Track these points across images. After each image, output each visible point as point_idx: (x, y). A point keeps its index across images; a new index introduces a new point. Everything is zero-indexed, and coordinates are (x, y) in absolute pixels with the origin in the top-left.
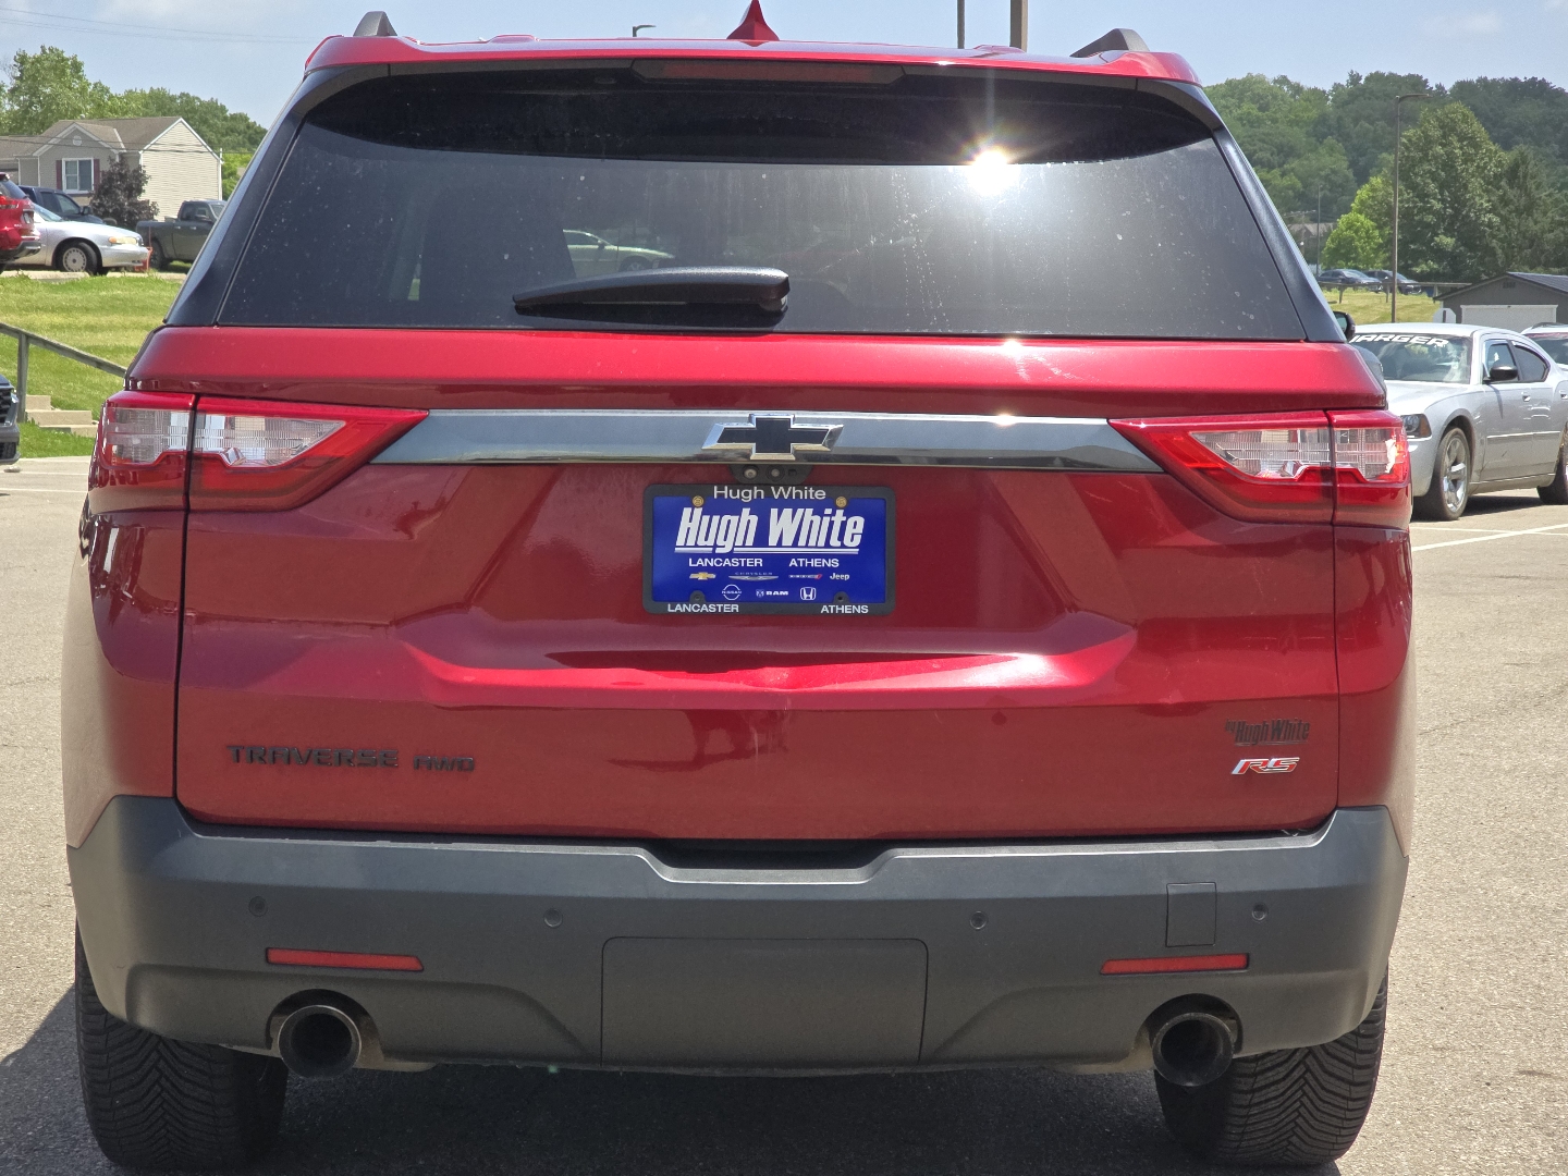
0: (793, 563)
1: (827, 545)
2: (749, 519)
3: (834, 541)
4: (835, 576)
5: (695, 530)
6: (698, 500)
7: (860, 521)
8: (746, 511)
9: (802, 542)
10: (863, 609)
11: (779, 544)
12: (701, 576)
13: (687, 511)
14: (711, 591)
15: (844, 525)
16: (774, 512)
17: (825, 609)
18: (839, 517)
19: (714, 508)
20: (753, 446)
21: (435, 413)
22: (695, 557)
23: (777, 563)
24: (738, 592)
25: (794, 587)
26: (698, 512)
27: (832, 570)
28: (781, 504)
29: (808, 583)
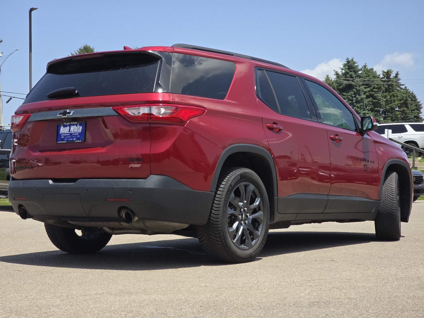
0: (73, 134)
1: (77, 131)
2: (68, 127)
3: (78, 131)
5: (64, 130)
6: (62, 125)
7: (81, 127)
9: (74, 131)
10: (81, 141)
11: (72, 132)
12: (62, 137)
13: (61, 127)
14: (63, 139)
15: (79, 128)
16: (71, 126)
17: (76, 141)
18: (79, 126)
19: (65, 126)
20: (62, 115)
22: (62, 134)
23: (71, 134)
24: (66, 139)
26: (63, 127)
27: (77, 135)
29: (74, 137)
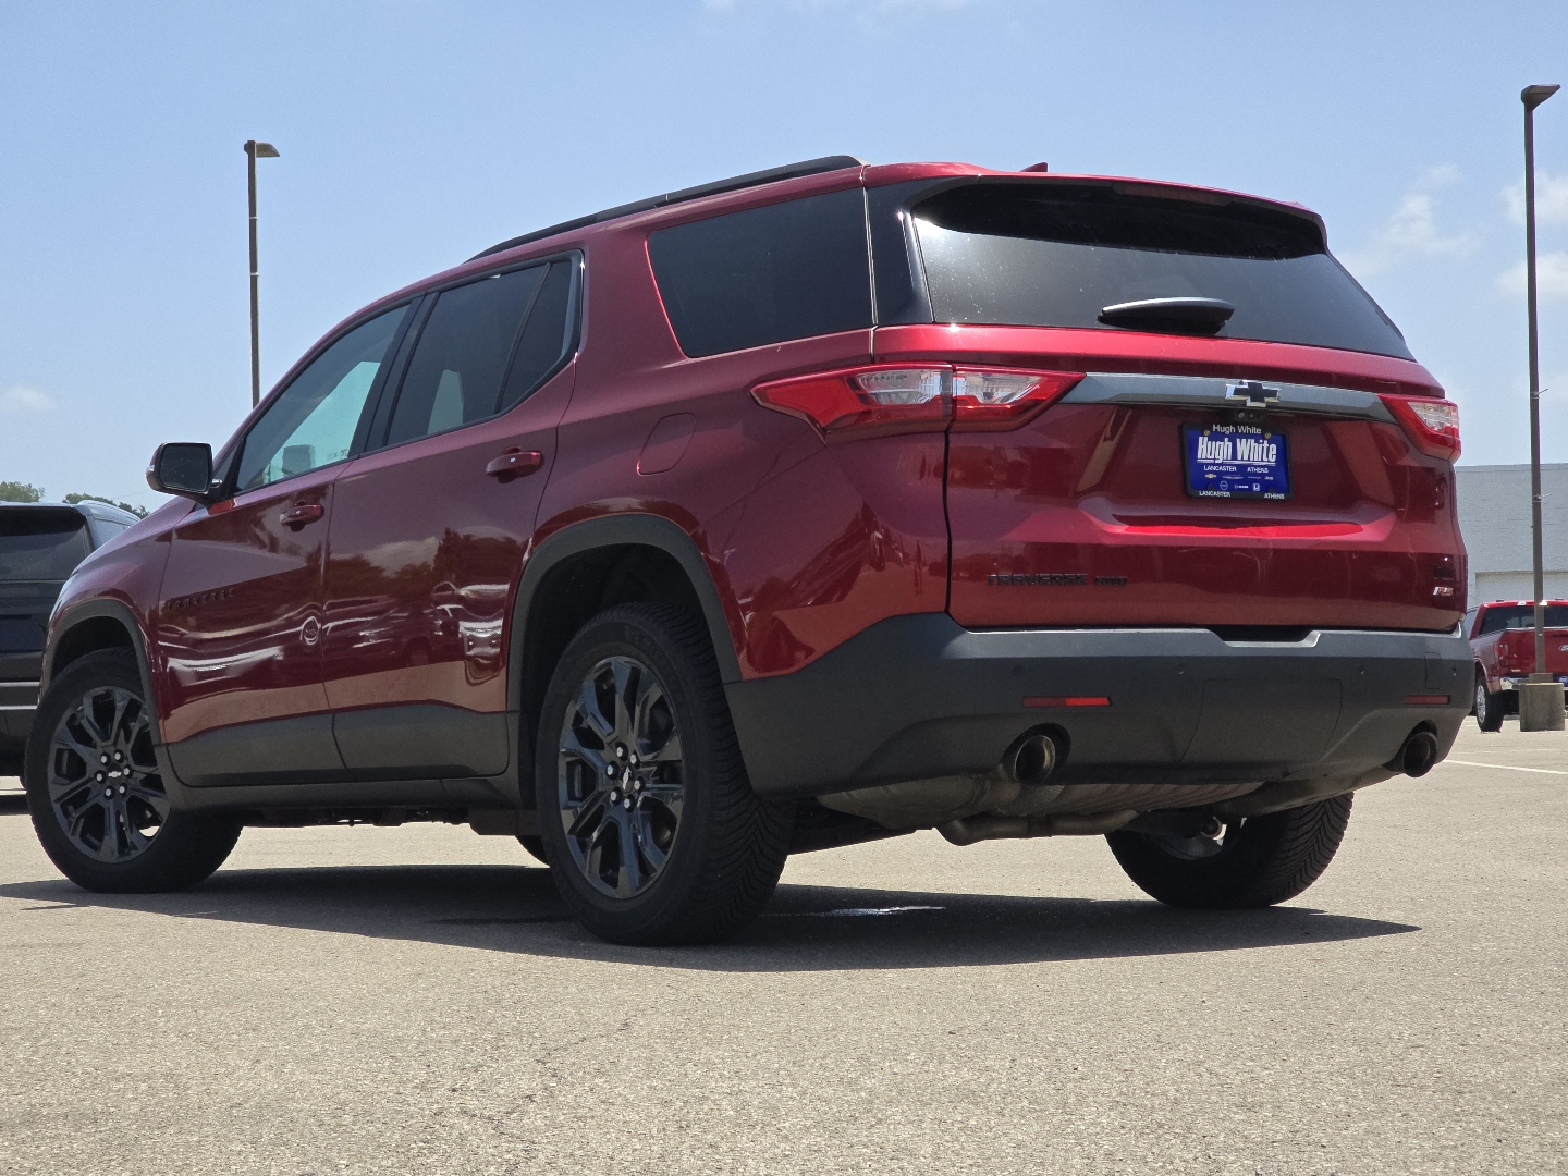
0: (1249, 469)
1: (1262, 460)
2: (1229, 443)
3: (1265, 458)
4: (1267, 478)
5: (1210, 451)
6: (1206, 432)
7: (1274, 447)
8: (1226, 439)
9: (1251, 458)
10: (1282, 496)
11: (1242, 459)
12: (1211, 476)
13: (1201, 438)
14: (1214, 485)
15: (1268, 449)
16: (1238, 440)
17: (1266, 496)
18: (1266, 444)
19: (1213, 437)
21: (1088, 374)
22: (1207, 465)
23: (1242, 470)
24: (1226, 486)
25: (1250, 483)
26: (1206, 438)
27: (1264, 474)
28: (1243, 436)
29: (1256, 481)
